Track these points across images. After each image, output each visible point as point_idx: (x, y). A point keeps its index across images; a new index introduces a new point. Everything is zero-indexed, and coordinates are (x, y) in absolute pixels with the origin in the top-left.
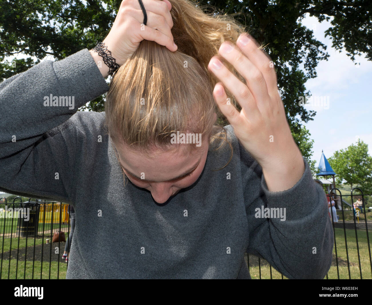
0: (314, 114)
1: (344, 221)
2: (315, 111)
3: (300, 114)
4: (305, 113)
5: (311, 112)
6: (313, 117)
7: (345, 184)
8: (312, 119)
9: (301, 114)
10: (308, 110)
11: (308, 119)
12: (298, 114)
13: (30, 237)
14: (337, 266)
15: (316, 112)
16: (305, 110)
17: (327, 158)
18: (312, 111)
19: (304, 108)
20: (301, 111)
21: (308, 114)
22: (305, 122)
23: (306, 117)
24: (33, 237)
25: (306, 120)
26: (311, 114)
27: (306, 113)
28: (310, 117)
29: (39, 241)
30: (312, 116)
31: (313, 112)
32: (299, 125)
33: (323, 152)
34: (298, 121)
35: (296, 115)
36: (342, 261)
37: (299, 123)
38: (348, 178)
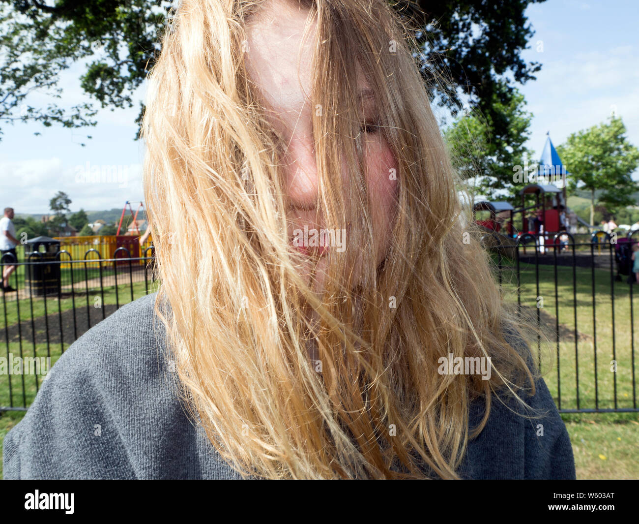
0: (538, 69)
1: (574, 252)
2: (540, 62)
3: (512, 69)
4: (522, 66)
5: (533, 64)
6: (535, 74)
7: (583, 188)
8: (533, 78)
9: (515, 69)
10: (527, 62)
11: (528, 78)
12: (508, 68)
13: (49, 296)
14: (558, 341)
15: (541, 65)
16: (523, 61)
17: (556, 145)
18: (534, 62)
19: (521, 58)
20: (516, 63)
21: (527, 69)
22: (521, 83)
23: (523, 75)
24: (54, 296)
25: (523, 79)
26: (533, 68)
27: (524, 66)
28: (530, 74)
29: (67, 304)
30: (533, 72)
31: (537, 65)
32: (511, 90)
33: (548, 134)
34: (508, 81)
35: (505, 71)
36: (567, 330)
37: (510, 85)
38: (587, 178)
